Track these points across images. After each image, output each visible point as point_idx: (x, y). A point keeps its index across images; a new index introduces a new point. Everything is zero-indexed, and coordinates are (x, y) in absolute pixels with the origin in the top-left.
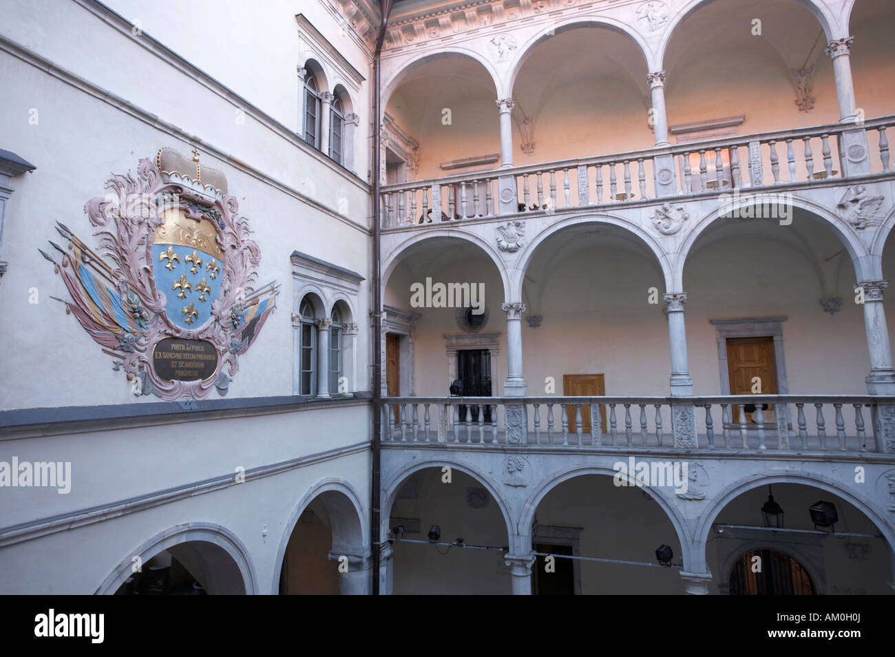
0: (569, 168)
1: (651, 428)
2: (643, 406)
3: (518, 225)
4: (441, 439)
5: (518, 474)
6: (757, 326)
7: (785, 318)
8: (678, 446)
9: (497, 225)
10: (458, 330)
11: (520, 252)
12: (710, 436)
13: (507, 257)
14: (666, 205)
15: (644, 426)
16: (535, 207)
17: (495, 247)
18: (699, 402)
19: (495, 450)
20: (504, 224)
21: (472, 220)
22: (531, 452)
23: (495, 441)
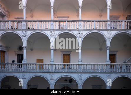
0: (36, 22)
1: (47, 69)
2: (46, 65)
3: (26, 31)
4: (10, 71)
5: (25, 77)
6: (68, 52)
7: (72, 51)
8: (51, 71)
9: (22, 31)
10: (17, 51)
11: (26, 37)
12: (56, 70)
13: (23, 37)
14: (52, 31)
15: (46, 68)
16: (32, 28)
17: (21, 35)
18: (54, 64)
19: (20, 73)
20: (23, 31)
21: (19, 30)
22: (27, 73)
23: (21, 71)
